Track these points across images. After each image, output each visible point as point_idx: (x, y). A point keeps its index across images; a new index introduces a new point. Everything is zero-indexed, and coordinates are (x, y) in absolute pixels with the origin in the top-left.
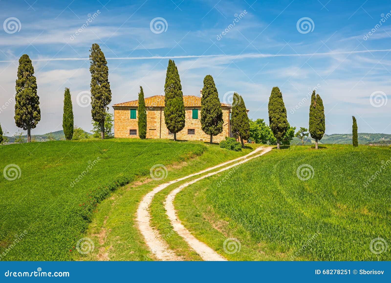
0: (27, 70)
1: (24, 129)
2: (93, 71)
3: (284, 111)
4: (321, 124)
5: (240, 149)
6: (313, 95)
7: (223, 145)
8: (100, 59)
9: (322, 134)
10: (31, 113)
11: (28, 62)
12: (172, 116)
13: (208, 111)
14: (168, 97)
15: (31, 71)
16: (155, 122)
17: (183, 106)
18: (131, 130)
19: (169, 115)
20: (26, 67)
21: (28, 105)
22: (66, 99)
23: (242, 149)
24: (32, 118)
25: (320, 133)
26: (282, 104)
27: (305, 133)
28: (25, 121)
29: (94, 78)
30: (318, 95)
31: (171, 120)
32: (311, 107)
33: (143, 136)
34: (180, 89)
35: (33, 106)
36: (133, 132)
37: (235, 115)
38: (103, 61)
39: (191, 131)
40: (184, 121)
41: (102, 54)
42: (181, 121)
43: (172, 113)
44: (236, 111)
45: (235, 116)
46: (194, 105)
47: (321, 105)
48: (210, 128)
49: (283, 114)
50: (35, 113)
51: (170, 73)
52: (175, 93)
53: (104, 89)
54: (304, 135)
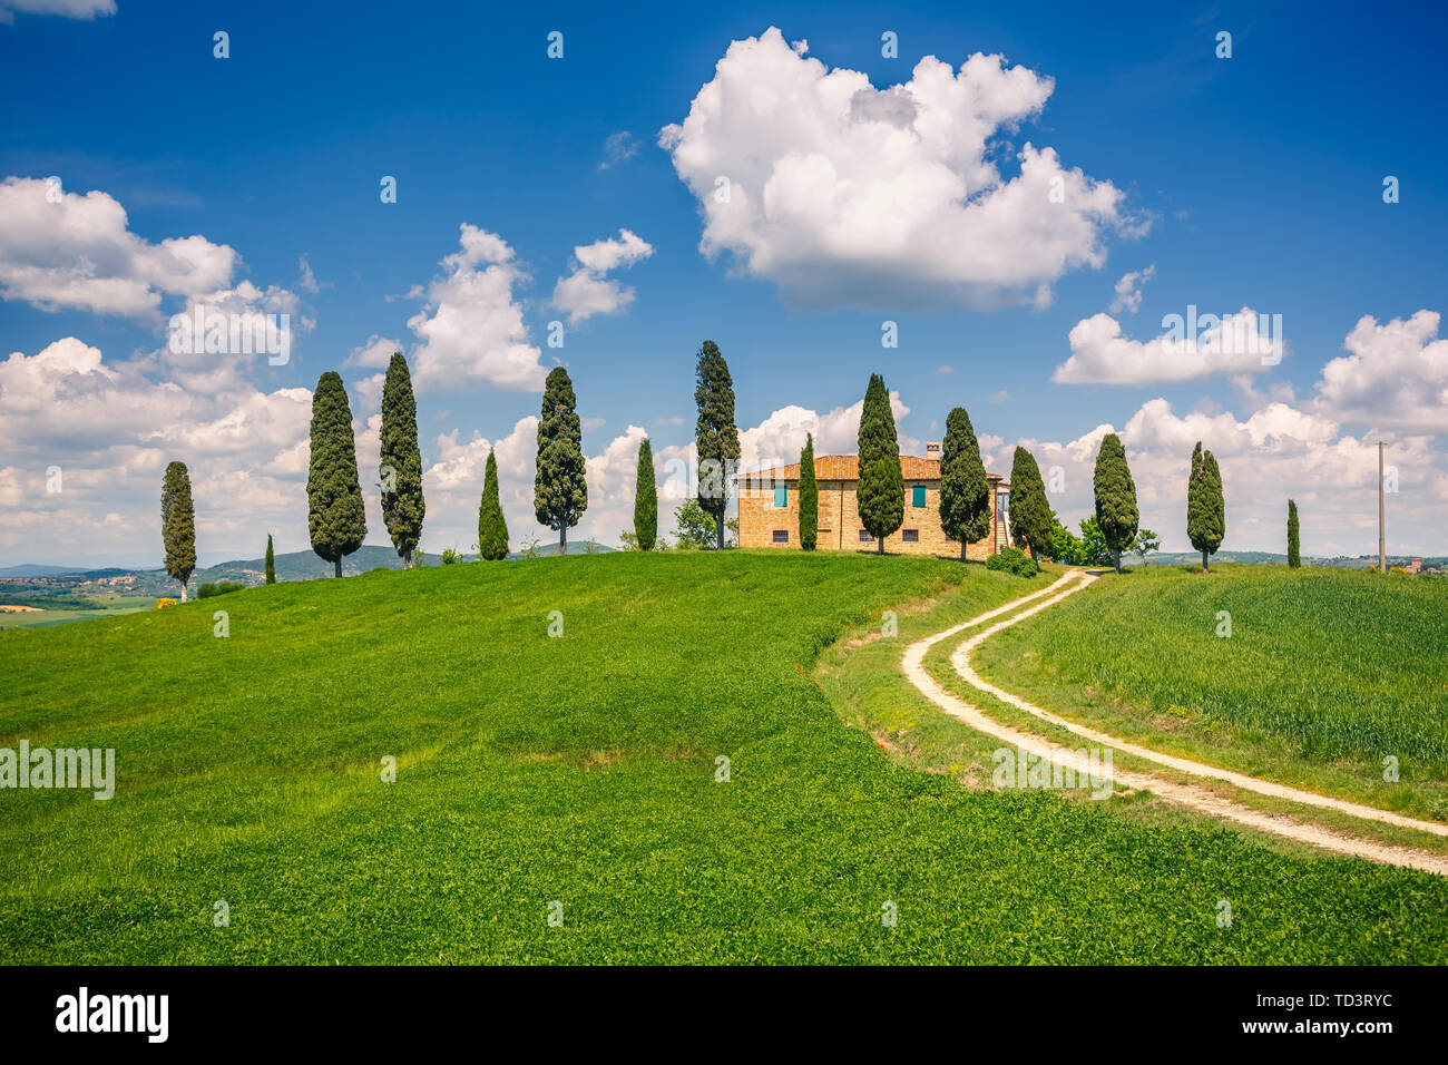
0: (563, 401)
1: (554, 528)
2: (701, 402)
3: (1130, 487)
4: (1216, 518)
5: (1033, 574)
6: (1195, 454)
7: (994, 564)
8: (719, 374)
9: (1219, 541)
10: (567, 493)
11: (565, 383)
12: (876, 499)
13: (958, 488)
14: (864, 459)
15: (569, 402)
16: (830, 514)
17: (900, 477)
18: (776, 533)
19: (868, 498)
20: (561, 395)
21: (564, 474)
22: (641, 462)
23: (1038, 575)
24: (571, 503)
25: (1213, 537)
26: (1126, 474)
27: (1150, 542)
28: (554, 510)
29: (705, 417)
30: (1207, 453)
31: (873, 509)
32: (1192, 479)
33: (809, 544)
34: (894, 440)
35: (572, 478)
36: (780, 535)
37: (1017, 496)
38: (725, 380)
39: (911, 535)
40: (902, 512)
41: (722, 363)
42: (896, 510)
43: (876, 492)
44: (1022, 487)
45: (1019, 500)
46: (916, 477)
47: (1216, 474)
48: (963, 526)
49: (1129, 495)
50: (577, 494)
51: (872, 403)
52: (884, 449)
53: (727, 439)
54: (1148, 547)
